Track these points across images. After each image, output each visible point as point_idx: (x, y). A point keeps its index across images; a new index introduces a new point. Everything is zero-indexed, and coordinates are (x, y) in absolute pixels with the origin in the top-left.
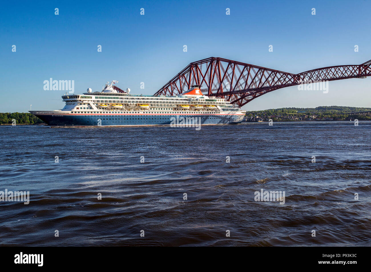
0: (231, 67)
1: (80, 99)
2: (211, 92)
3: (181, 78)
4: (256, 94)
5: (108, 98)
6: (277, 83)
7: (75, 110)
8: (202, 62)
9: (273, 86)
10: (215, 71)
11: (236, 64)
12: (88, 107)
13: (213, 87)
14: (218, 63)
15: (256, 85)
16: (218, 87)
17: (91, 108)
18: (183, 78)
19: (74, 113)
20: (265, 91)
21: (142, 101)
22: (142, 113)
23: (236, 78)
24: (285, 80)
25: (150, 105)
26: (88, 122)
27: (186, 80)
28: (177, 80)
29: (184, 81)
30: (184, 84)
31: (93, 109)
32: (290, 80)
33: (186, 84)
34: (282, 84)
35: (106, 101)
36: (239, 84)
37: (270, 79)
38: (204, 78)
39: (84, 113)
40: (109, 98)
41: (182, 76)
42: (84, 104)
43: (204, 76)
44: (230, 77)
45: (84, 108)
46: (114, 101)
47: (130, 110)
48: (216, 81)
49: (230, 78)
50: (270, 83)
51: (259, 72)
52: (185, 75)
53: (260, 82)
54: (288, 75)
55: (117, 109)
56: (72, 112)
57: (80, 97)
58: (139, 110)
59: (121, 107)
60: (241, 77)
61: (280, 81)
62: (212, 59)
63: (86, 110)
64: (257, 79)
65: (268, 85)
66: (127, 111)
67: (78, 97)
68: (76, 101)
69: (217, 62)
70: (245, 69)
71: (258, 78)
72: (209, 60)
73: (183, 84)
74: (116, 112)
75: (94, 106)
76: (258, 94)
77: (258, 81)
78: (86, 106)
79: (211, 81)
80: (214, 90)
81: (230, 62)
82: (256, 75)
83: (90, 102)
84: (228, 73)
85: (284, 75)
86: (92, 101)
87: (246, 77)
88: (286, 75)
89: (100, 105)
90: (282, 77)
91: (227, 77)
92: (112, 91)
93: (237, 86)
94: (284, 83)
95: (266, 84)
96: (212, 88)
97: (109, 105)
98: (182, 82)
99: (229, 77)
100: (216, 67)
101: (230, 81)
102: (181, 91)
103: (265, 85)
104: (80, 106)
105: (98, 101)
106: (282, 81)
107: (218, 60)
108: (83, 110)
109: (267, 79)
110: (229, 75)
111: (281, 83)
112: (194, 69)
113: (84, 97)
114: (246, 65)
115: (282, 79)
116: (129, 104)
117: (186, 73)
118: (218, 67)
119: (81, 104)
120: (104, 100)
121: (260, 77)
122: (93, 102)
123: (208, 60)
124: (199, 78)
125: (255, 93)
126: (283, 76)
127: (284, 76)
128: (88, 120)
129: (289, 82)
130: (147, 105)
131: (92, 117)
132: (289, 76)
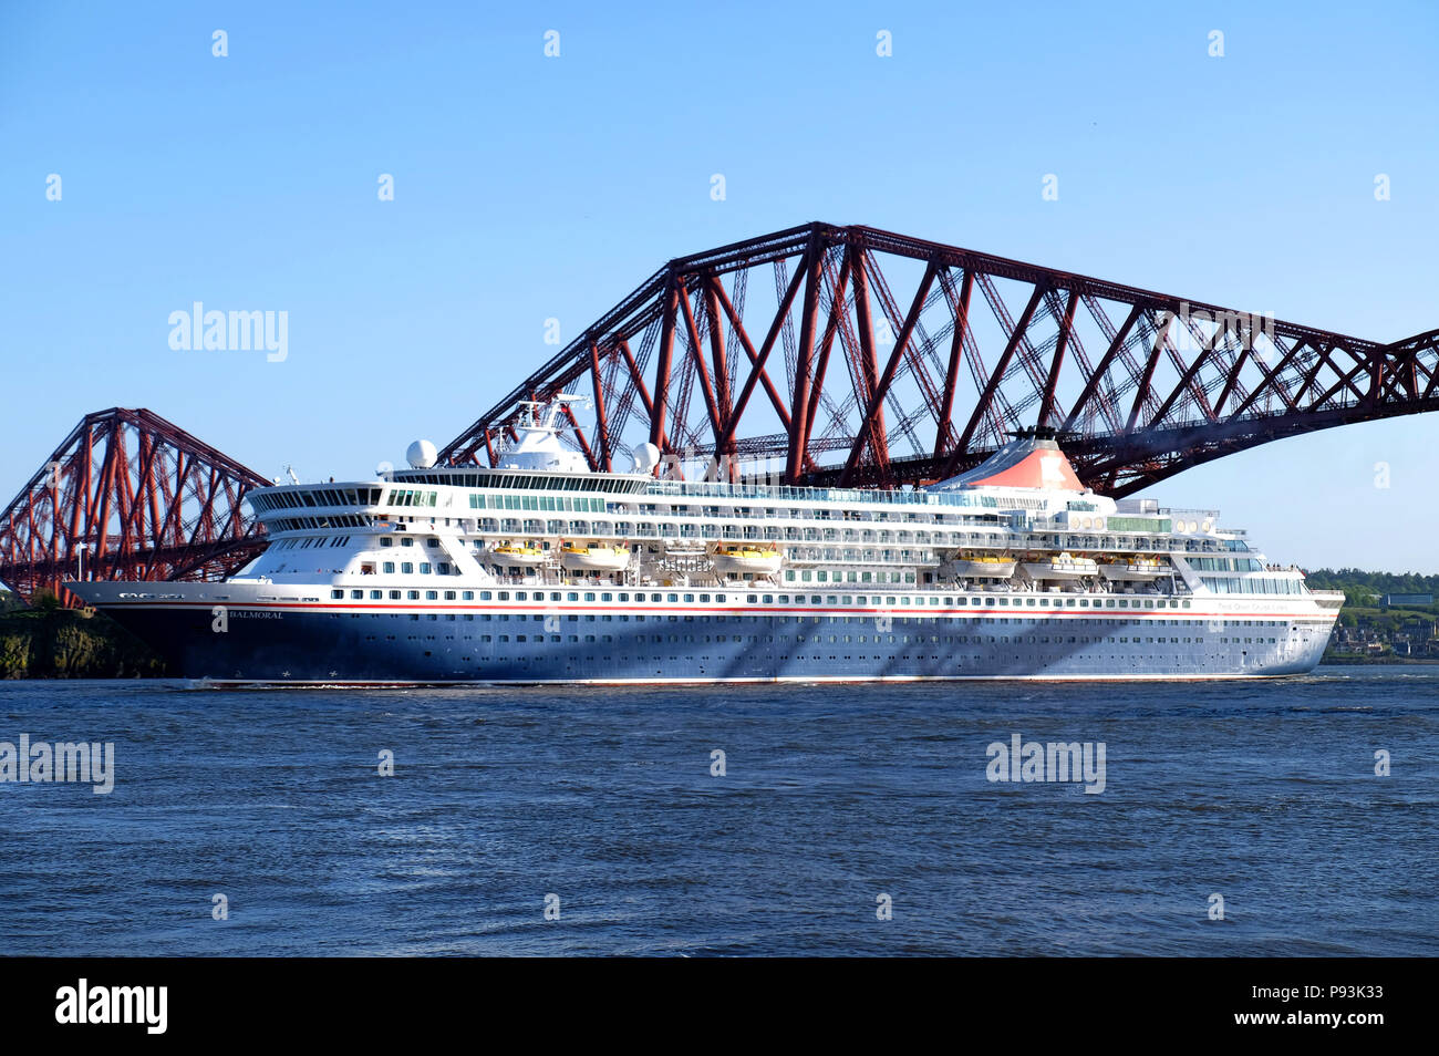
0: (946, 289)
1: (382, 507)
2: (806, 459)
3: (602, 363)
4: (1113, 477)
5: (544, 507)
6: (1261, 405)
7: (351, 577)
8: (746, 256)
9: (1232, 419)
10: (835, 321)
11: (981, 273)
12: (428, 561)
13: (821, 425)
14: (853, 263)
15: (1117, 414)
16: (855, 424)
17: (445, 568)
18: (614, 361)
19: (348, 599)
20: (1174, 454)
21: (741, 522)
22: (743, 602)
23: (976, 367)
24: (1309, 379)
25: (786, 552)
26: (428, 654)
27: (636, 377)
28: (573, 374)
29: (622, 381)
30: (625, 401)
31: (458, 572)
32: (1346, 381)
33: (638, 402)
34: (1291, 406)
35: (533, 525)
36: (998, 407)
37: (1208, 373)
38: (758, 362)
39: (404, 599)
40: (548, 505)
41: (613, 347)
42: (407, 542)
43: (757, 349)
44: (936, 360)
45: (408, 568)
46: (580, 526)
47: (667, 583)
48: (839, 382)
49: (939, 366)
50: (1213, 398)
51: (1135, 328)
52: (634, 344)
53: (1144, 394)
54: (1330, 349)
55: (596, 573)
56: (338, 594)
57: (384, 498)
58: (723, 585)
59: (620, 559)
60: (1014, 359)
61: (1280, 389)
62: (815, 241)
63: (417, 580)
64: (1119, 372)
65: (1194, 413)
66: (654, 587)
67: (377, 494)
68: (359, 521)
69: (846, 257)
70: (1042, 303)
71: (1128, 364)
72: (796, 242)
73: (614, 404)
74: (591, 597)
75: (463, 556)
76: (1126, 476)
77: (1126, 387)
78: (418, 554)
79: (809, 386)
80: (825, 445)
81: (938, 258)
82: (1117, 346)
83: (439, 530)
84: (922, 333)
85: (1307, 348)
86: (454, 523)
87: (1047, 360)
88: (1316, 347)
89: (497, 546)
90: (1289, 359)
91: (915, 361)
92: (557, 462)
93: (982, 423)
94: (1305, 402)
95: (1182, 405)
96: (815, 433)
97: (546, 546)
98: (609, 388)
99: (927, 360)
100: (840, 290)
101: (939, 384)
102: (605, 450)
103: (1175, 416)
104: (379, 556)
105: (487, 524)
106: (1295, 390)
107: (859, 241)
108: (398, 579)
109: (1188, 377)
110: (929, 346)
111: (1284, 399)
112: (692, 300)
113: (409, 497)
114: (1045, 281)
115: (1289, 374)
116: (669, 541)
117: (637, 330)
118: (855, 290)
119: (386, 542)
120: (521, 515)
121: (1142, 362)
122: (460, 532)
123: (791, 244)
124: (727, 361)
125: (1104, 467)
126: (1299, 354)
127: (1307, 357)
128: (428, 645)
129: (1337, 397)
130: (771, 552)
131: (452, 624)
132: (1338, 355)
